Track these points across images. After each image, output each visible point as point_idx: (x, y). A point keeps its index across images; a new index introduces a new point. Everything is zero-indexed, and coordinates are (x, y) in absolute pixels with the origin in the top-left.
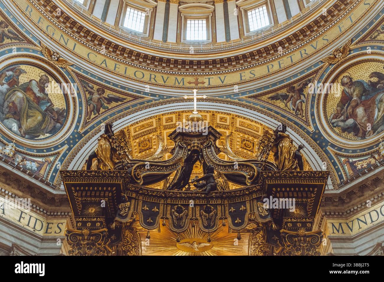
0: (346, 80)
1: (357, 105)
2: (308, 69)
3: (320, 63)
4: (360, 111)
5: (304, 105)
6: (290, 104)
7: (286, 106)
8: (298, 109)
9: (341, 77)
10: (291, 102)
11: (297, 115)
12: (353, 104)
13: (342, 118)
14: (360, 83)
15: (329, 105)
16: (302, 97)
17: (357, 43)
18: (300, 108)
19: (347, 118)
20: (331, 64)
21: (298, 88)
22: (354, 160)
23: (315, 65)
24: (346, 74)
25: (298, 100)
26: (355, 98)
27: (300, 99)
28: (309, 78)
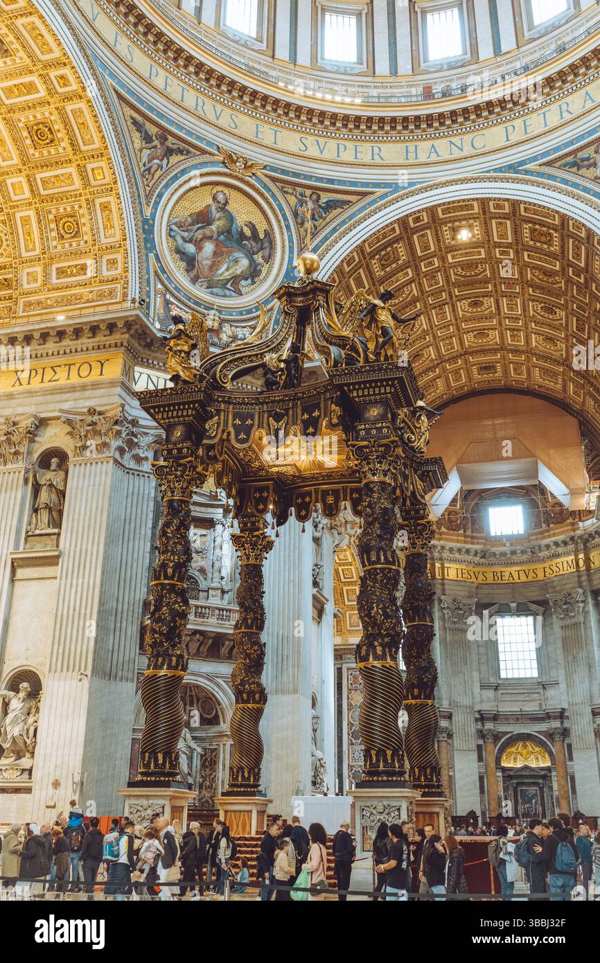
0: (221, 197)
1: (210, 238)
2: (198, 138)
3: (215, 147)
4: (209, 248)
5: (159, 173)
6: (146, 153)
7: (141, 150)
8: (149, 170)
9: (220, 188)
10: (148, 152)
11: (143, 176)
12: (207, 232)
13: (185, 234)
14: (231, 218)
15: (183, 203)
16: (165, 161)
17: (267, 176)
18: (152, 170)
19: (190, 241)
20: (224, 163)
21: (170, 145)
22: (172, 299)
23: (210, 143)
24: (226, 191)
25: (157, 158)
26: (214, 227)
27: (161, 160)
28: (191, 149)
